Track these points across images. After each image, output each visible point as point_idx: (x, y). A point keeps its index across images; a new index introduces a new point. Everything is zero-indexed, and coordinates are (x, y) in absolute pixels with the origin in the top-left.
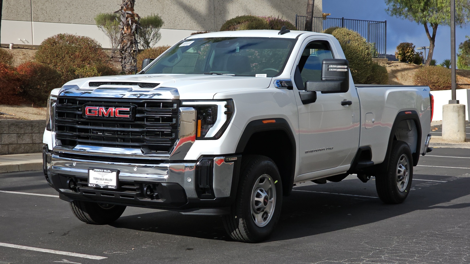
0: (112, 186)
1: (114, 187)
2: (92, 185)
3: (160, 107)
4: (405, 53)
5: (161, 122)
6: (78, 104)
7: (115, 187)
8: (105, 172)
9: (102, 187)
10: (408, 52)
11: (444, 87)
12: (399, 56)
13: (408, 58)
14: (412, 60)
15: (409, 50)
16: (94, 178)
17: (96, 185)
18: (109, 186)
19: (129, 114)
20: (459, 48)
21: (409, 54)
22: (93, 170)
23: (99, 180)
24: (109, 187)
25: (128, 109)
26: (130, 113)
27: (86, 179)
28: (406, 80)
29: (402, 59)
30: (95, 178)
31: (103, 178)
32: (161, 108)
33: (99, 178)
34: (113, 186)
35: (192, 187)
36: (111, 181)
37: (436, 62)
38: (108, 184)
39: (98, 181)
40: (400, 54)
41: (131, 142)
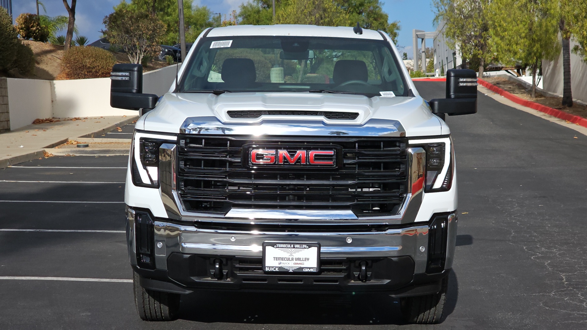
0: (310, 268)
1: (313, 270)
2: (272, 269)
3: (380, 148)
4: (29, 27)
5: (382, 170)
6: (230, 146)
7: (316, 269)
8: (296, 248)
9: (291, 271)
10: (33, 26)
11: (103, 73)
12: (21, 31)
13: (33, 34)
14: (38, 36)
15: (34, 23)
16: (274, 258)
17: (280, 268)
18: (304, 269)
19: (331, 159)
20: (104, 22)
21: (35, 29)
22: (274, 247)
23: (285, 260)
24: (304, 271)
25: (331, 153)
26: (334, 158)
27: (260, 261)
28: (47, 65)
29: (25, 35)
30: (276, 258)
31: (293, 257)
32: (382, 149)
33: (285, 258)
34: (312, 268)
35: (425, 258)
36: (307, 260)
37: (86, 40)
38: (302, 266)
39: (282, 262)
40: (22, 29)
41: (330, 201)
